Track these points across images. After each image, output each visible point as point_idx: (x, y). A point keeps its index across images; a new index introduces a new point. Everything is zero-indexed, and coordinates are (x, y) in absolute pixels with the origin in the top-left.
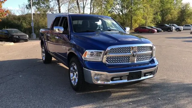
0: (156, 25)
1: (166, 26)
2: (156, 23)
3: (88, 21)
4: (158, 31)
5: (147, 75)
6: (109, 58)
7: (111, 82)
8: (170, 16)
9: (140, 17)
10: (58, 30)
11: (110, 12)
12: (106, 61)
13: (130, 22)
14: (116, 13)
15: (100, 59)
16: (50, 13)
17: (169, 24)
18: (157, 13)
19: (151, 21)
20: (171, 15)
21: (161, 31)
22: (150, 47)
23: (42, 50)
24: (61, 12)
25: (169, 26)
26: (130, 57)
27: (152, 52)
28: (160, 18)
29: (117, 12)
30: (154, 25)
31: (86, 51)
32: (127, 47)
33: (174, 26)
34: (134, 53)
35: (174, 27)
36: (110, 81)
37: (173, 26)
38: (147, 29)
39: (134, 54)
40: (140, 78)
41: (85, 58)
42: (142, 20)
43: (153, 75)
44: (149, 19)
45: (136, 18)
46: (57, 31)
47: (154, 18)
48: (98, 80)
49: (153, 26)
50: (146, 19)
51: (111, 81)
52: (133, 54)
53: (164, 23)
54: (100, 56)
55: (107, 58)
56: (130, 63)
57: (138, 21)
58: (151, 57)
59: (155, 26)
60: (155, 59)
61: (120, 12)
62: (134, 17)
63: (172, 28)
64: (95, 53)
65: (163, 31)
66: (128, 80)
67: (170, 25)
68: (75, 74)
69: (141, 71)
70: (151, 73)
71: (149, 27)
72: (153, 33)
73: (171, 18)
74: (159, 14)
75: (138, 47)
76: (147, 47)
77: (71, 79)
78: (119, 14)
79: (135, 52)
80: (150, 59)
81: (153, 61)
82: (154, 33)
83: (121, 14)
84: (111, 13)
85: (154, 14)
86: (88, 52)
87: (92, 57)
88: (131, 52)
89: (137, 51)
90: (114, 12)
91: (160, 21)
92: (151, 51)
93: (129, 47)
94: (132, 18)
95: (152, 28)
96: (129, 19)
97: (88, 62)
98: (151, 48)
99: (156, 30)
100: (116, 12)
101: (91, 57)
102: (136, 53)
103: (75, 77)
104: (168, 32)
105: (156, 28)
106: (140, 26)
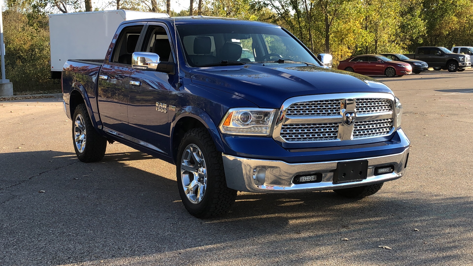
0: (410, 48)
1: (443, 53)
2: (408, 42)
3: (212, 38)
4: (417, 70)
5: (381, 171)
6: (288, 128)
7: (293, 187)
8: (455, 19)
9: (356, 25)
10: (143, 61)
11: (257, 7)
12: (281, 134)
13: (324, 42)
14: (274, 11)
15: (264, 130)
16: (56, 11)
17: (454, 46)
18: (411, 10)
19: (393, 38)
20: (459, 15)
21: (425, 70)
22: (388, 101)
23: (74, 125)
24: (93, 9)
25: (451, 52)
26: (340, 125)
27: (394, 115)
28: (421, 26)
29: (280, 7)
30: (403, 48)
31: (230, 111)
32: (331, 101)
33: (468, 53)
34: (349, 115)
35: (467, 56)
36: (290, 184)
37: (466, 51)
38: (379, 63)
39: (348, 117)
40: (365, 178)
41: (226, 129)
42: (364, 32)
43: (398, 172)
44: (385, 31)
45: (342, 26)
46: (140, 64)
47: (403, 27)
48: (260, 181)
49: (400, 53)
50: (376, 31)
51: (293, 185)
52: (345, 119)
53: (437, 43)
54: (264, 122)
55: (282, 128)
56: (339, 140)
57: (351, 38)
58: (392, 127)
59: (408, 53)
60: (400, 132)
61: (290, 8)
62: (337, 25)
63: (461, 58)
64: (253, 117)
65: (431, 69)
66: (334, 183)
67: (456, 50)
68: (196, 175)
69: (367, 162)
70: (392, 167)
71: (386, 55)
72: (400, 76)
73: (457, 26)
74: (418, 12)
75: (358, 99)
76: (379, 100)
77: (185, 189)
78: (287, 12)
79: (351, 113)
80: (388, 132)
81: (395, 138)
82: (404, 77)
83: (292, 12)
84: (260, 9)
85: (402, 14)
86: (236, 113)
87: (244, 125)
88: (342, 114)
89: (355, 110)
90: (270, 7)
91: (423, 36)
92: (391, 113)
93: (337, 100)
94: (328, 26)
95: (396, 58)
96: (318, 29)
97: (233, 137)
98: (391, 105)
99: (409, 67)
100: (277, 8)
101: (241, 127)
102: (353, 115)
103: (195, 182)
104: (450, 71)
105: (408, 59)
106: (355, 53)
